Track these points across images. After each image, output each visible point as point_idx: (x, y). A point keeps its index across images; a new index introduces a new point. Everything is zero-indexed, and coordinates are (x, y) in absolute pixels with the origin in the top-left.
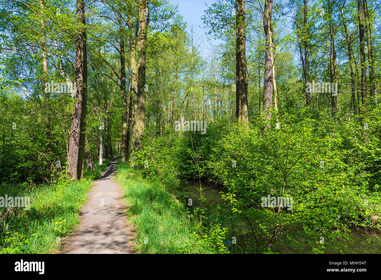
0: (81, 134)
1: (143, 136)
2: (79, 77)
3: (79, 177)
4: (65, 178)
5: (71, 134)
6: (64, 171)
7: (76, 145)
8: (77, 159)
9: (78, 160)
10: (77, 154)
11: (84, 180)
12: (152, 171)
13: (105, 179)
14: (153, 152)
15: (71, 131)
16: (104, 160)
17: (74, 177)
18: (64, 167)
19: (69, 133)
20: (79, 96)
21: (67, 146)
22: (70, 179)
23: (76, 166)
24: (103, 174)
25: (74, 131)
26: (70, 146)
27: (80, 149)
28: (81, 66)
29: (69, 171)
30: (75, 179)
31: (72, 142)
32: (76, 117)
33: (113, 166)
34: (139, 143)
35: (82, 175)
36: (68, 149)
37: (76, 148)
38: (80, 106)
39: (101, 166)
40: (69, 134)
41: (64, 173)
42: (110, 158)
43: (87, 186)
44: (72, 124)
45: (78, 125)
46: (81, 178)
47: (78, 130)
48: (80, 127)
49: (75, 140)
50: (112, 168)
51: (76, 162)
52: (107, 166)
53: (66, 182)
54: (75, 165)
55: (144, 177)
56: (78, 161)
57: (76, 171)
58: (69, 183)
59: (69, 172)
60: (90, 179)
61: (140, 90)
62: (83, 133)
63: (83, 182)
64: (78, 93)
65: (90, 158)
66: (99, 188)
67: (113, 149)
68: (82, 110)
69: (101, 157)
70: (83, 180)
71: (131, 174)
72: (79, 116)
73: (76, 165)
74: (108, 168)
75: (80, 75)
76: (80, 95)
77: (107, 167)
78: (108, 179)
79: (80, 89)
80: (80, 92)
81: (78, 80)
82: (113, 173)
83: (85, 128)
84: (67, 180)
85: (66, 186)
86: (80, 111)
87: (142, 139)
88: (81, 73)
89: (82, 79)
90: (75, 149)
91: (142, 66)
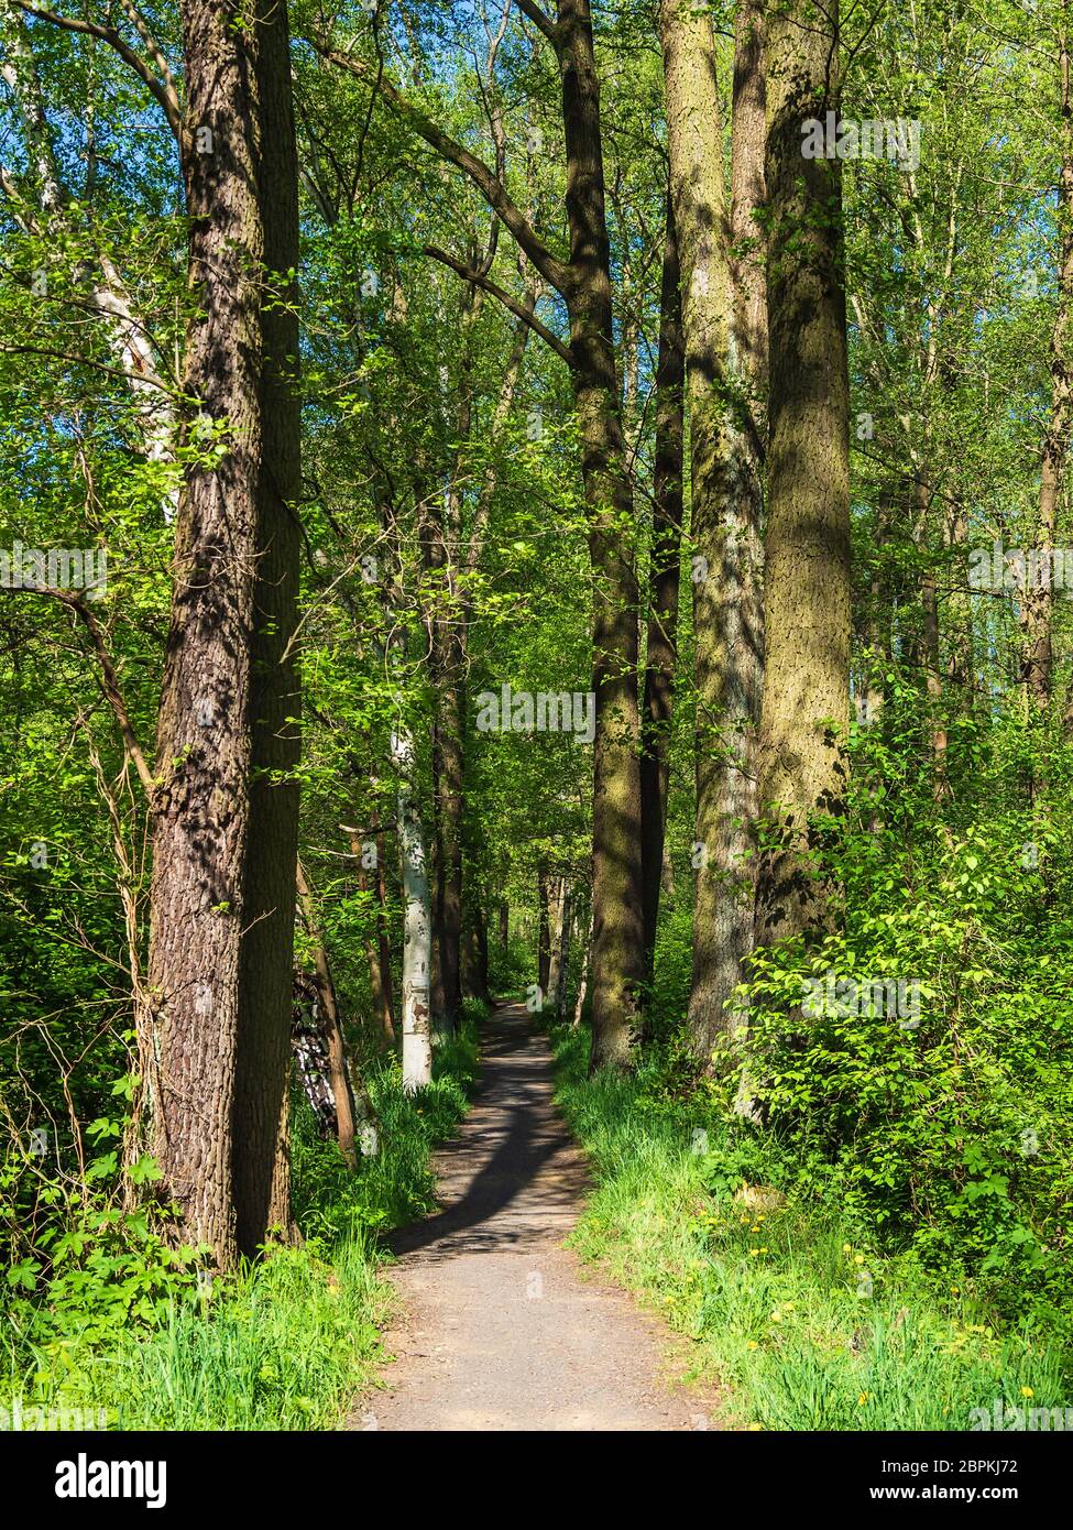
0: (257, 790)
1: (838, 808)
2: (224, 216)
3: (247, 1236)
4: (114, 1241)
5: (161, 791)
6: (104, 1166)
7: (214, 901)
8: (225, 1042)
9: (238, 1053)
10: (228, 997)
11: (296, 1257)
12: (979, 1178)
13: (490, 1242)
14: (965, 966)
15: (170, 762)
16: (436, 1040)
17: (205, 1232)
18: (102, 1127)
19: (146, 778)
20: (229, 403)
21: (130, 911)
22: (169, 1255)
23: (223, 1118)
24: (454, 1183)
25: (196, 758)
26: (155, 917)
27: (248, 948)
28: (240, 95)
29: (153, 1172)
30: (216, 1251)
31: (178, 878)
32: (210, 627)
33: (528, 1095)
34: (798, 881)
35: (273, 1212)
36: (143, 950)
37: (219, 934)
38: (240, 503)
39: (423, 1100)
40: (140, 796)
41: (109, 1184)
42: (480, 1022)
43: (339, 1334)
44: (172, 699)
45: (225, 702)
46: (270, 1244)
47: (228, 753)
48: (250, 714)
49: (203, 852)
50: (522, 1125)
51: (219, 1076)
52: (475, 1095)
53: (131, 1286)
54: (210, 1108)
55: (893, 1233)
56: (237, 1069)
57: (222, 1172)
58: (158, 1293)
59: (157, 1175)
60: (354, 1250)
61: (793, 350)
62: (276, 776)
63: (287, 1278)
64: (223, 376)
65: (324, 1033)
66: (449, 1344)
67: (492, 937)
68: (258, 545)
69: (418, 1011)
70: (285, 1256)
71: (749, 1197)
72: (239, 614)
73: (215, 1109)
74: (488, 1121)
75: (234, 192)
76: (238, 394)
77: (482, 1112)
78: (513, 1238)
79: (240, 333)
80: (235, 361)
81: (216, 241)
82: (550, 1178)
83: (296, 729)
84: (138, 1266)
85: (128, 1324)
86: (241, 561)
87: (833, 838)
88: (240, 173)
89: (247, 231)
90: (208, 950)
91: (808, 98)
